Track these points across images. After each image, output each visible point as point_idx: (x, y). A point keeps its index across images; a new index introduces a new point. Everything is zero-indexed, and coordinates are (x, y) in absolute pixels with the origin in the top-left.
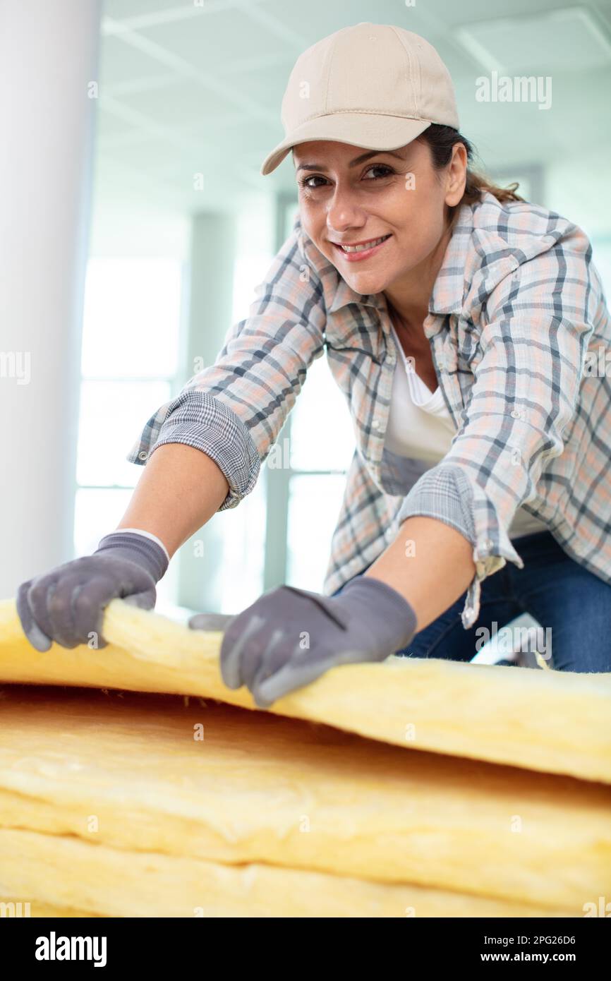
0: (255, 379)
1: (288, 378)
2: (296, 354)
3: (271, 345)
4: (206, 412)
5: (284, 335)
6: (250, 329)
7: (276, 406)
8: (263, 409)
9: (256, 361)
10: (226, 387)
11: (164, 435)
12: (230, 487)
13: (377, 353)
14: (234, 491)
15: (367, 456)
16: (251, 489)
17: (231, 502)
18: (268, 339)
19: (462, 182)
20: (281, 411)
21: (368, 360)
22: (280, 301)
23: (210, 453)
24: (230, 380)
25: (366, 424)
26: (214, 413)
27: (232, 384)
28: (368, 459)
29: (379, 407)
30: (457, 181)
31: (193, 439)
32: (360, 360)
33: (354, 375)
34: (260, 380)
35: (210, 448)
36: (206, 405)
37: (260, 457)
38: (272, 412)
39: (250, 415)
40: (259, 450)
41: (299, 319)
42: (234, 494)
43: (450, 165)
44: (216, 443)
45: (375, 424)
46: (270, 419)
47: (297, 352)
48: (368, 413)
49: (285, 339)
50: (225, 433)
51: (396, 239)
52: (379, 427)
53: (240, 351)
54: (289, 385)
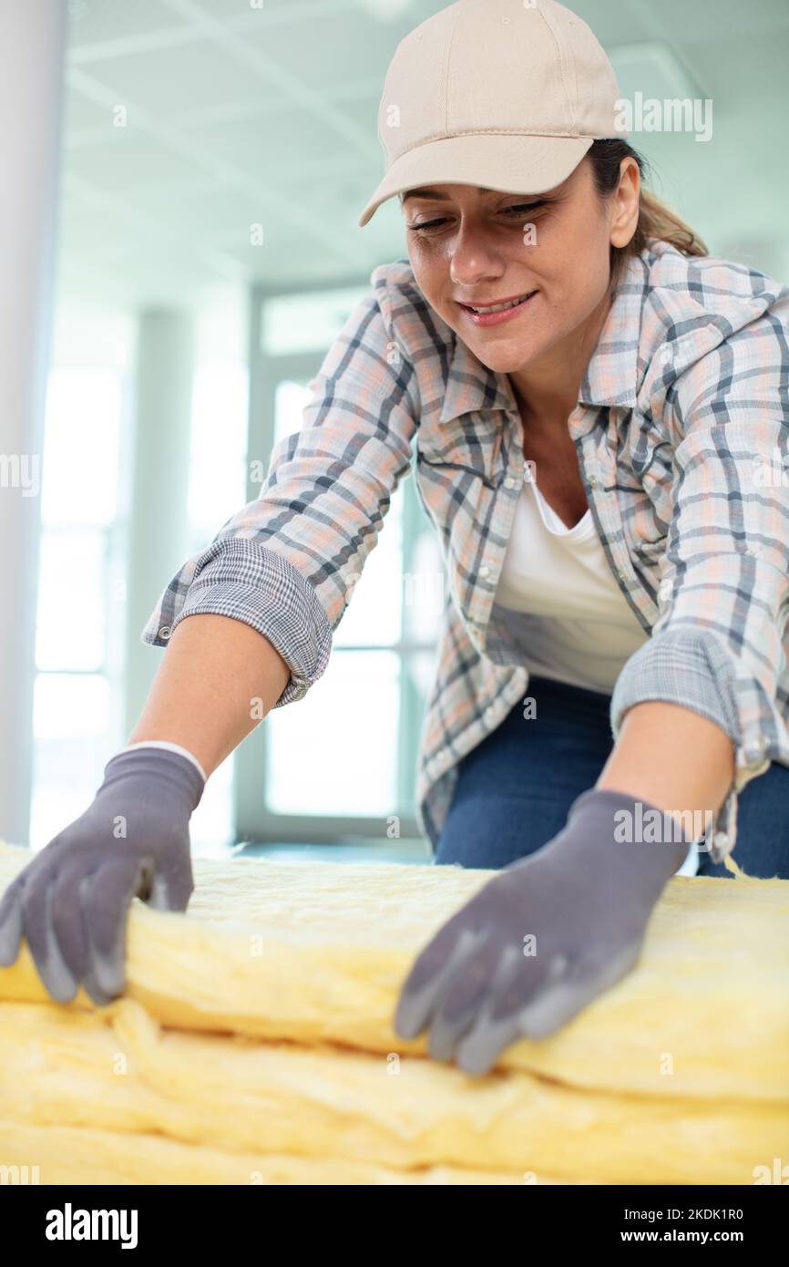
0: (320, 517)
1: (365, 512)
2: (374, 478)
3: (339, 468)
4: (251, 567)
5: (354, 455)
6: (306, 448)
7: (352, 552)
8: (333, 558)
9: (318, 491)
10: (279, 529)
11: (191, 603)
12: (290, 671)
13: (491, 473)
14: (298, 677)
15: (470, 615)
16: (322, 671)
17: (295, 692)
18: (334, 460)
19: (634, 214)
20: (358, 559)
21: (477, 482)
22: (347, 405)
23: (258, 626)
24: (284, 519)
25: (470, 570)
26: (260, 568)
27: (288, 524)
28: (469, 619)
29: (490, 548)
30: (627, 212)
31: (233, 607)
32: (466, 483)
33: (457, 503)
34: (328, 517)
35: (257, 619)
36: (249, 558)
37: (332, 625)
38: (345, 562)
39: (315, 567)
40: (329, 615)
41: (374, 429)
42: (299, 681)
43: (617, 190)
44: (266, 611)
45: (483, 572)
46: (343, 571)
47: (375, 476)
48: (473, 556)
49: (357, 461)
50: (278, 594)
51: (546, 298)
52: (488, 576)
53: (295, 479)
54: (368, 522)
